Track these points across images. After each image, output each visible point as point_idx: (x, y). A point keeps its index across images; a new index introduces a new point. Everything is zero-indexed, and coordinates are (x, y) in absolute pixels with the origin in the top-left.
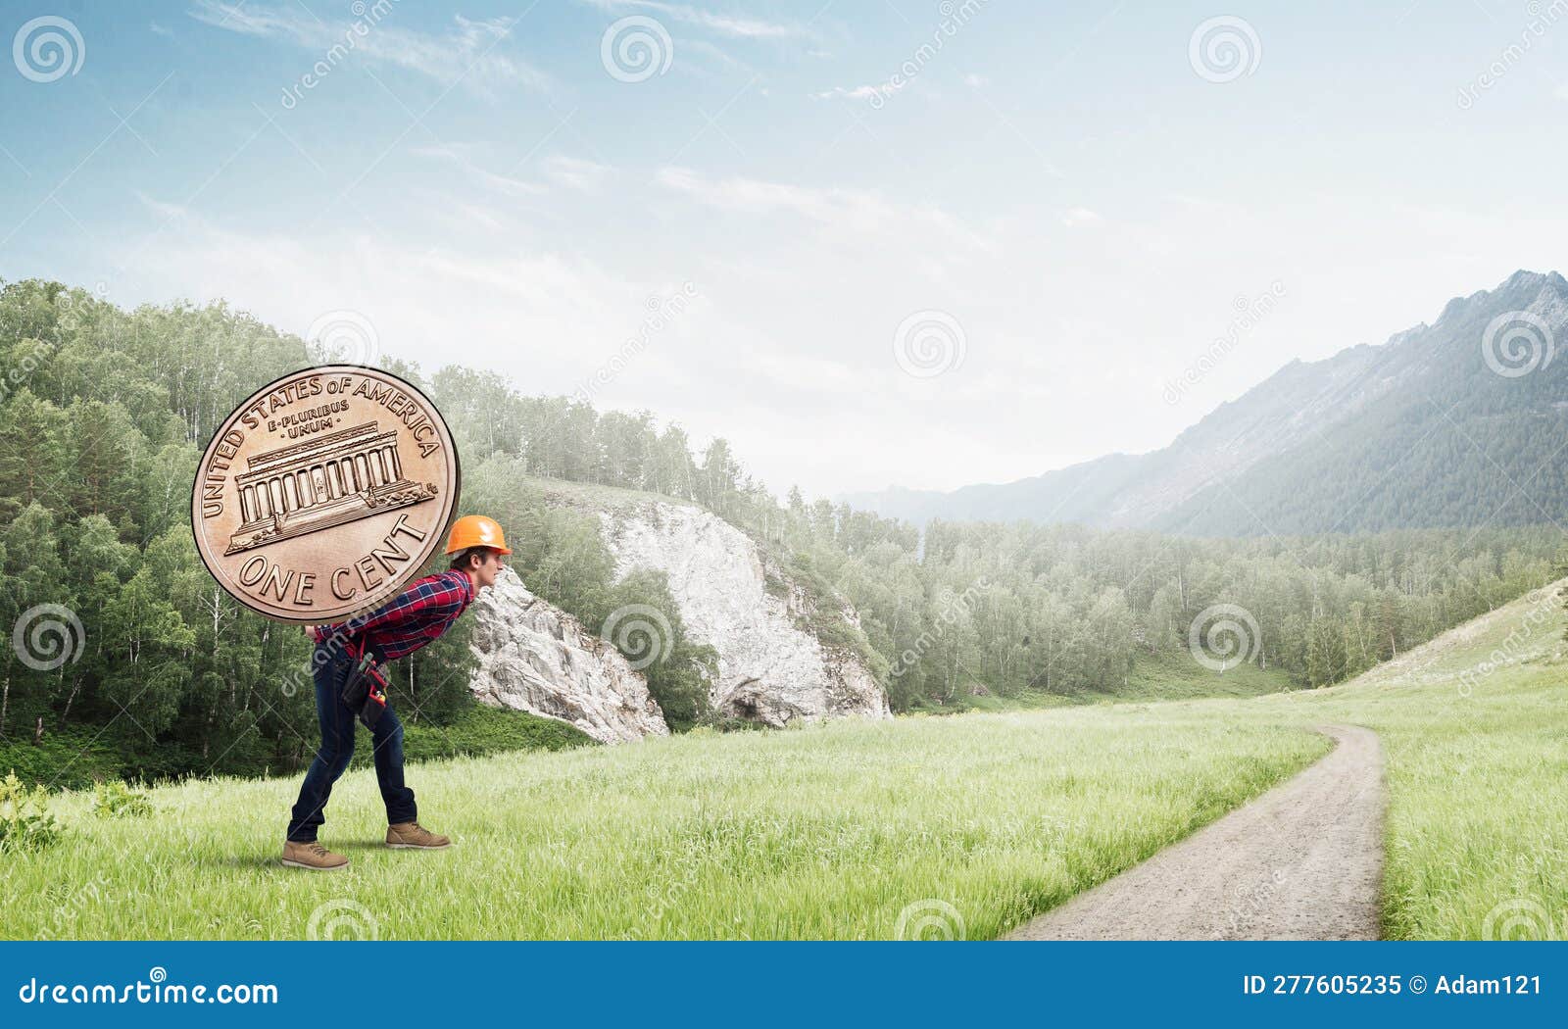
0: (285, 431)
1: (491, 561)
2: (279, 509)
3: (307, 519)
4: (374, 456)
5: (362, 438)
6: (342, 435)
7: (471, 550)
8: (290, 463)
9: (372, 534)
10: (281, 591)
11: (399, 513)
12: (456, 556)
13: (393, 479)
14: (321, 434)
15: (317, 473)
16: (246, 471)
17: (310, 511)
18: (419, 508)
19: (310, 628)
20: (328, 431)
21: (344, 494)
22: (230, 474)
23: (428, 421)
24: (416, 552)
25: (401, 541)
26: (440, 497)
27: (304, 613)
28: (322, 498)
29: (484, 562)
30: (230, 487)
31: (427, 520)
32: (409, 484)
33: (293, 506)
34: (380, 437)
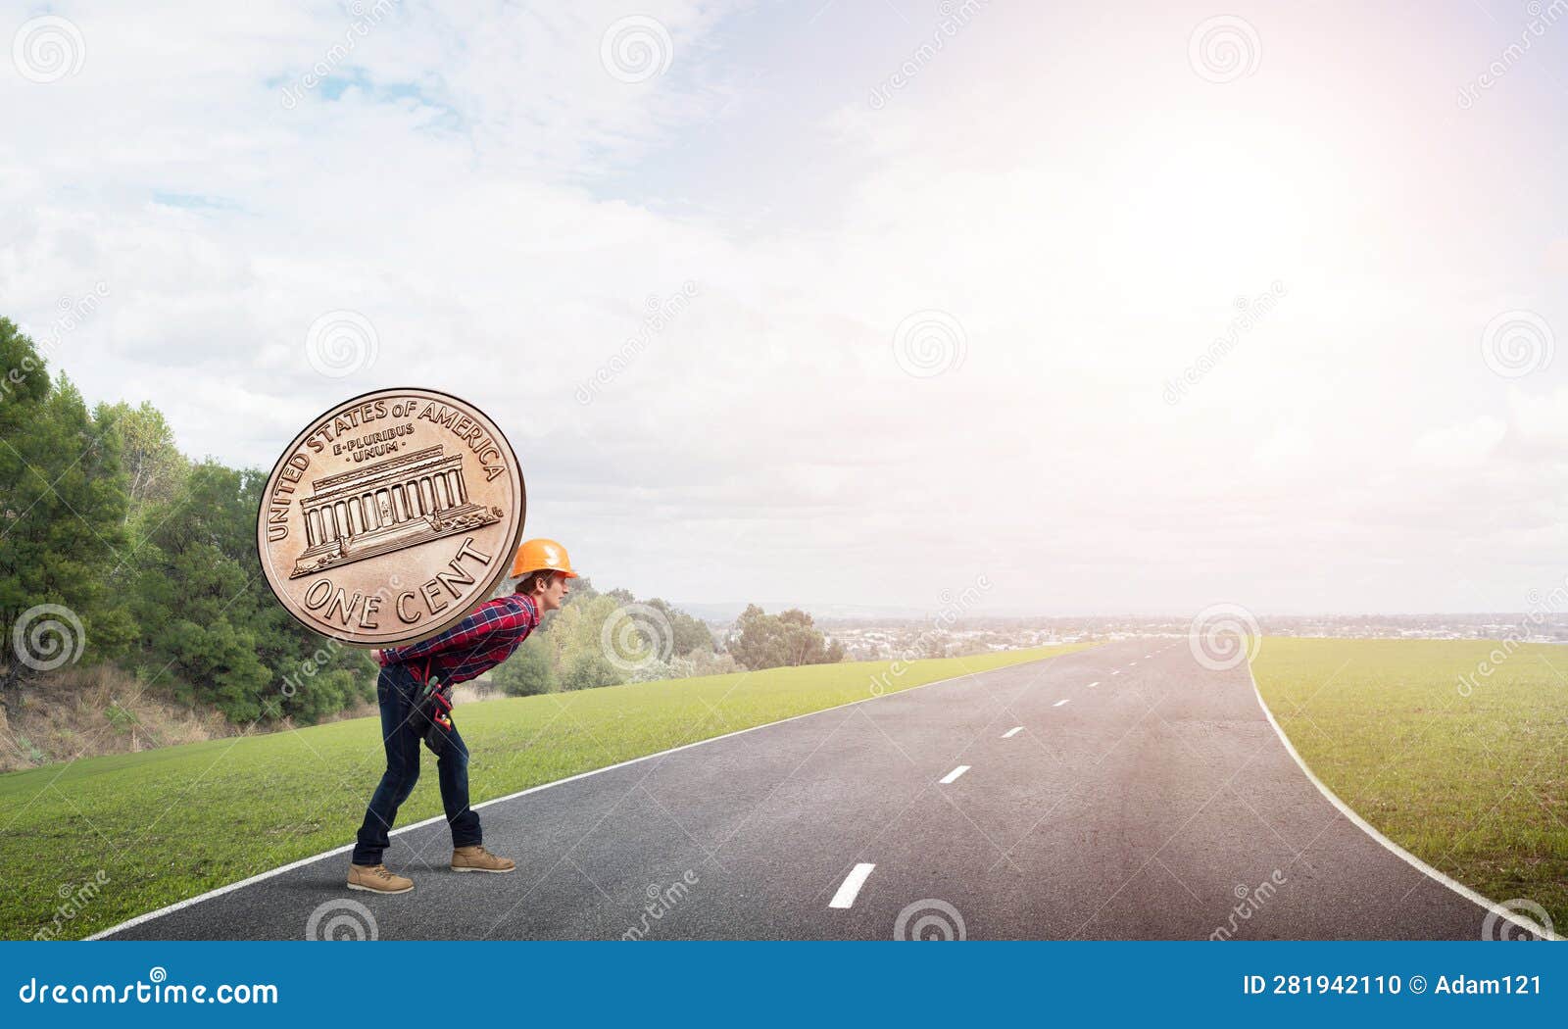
0: (350, 455)
1: (556, 585)
2: (344, 532)
3: (373, 542)
4: (439, 479)
5: (428, 461)
6: (407, 459)
7: (536, 574)
8: (355, 487)
9: (437, 558)
10: (346, 614)
11: (463, 537)
12: (520, 580)
13: (458, 503)
14: (386, 457)
15: (383, 497)
16: (311, 494)
17: (375, 534)
18: (485, 531)
19: (375, 652)
20: (393, 455)
21: (409, 518)
22: (295, 498)
23: (493, 445)
24: (481, 575)
25: (467, 565)
26: (505, 521)
27: (370, 636)
28: (388, 521)
29: (549, 585)
30: (295, 512)
31: (492, 544)
32: (475, 508)
33: (358, 529)
34: (445, 461)
